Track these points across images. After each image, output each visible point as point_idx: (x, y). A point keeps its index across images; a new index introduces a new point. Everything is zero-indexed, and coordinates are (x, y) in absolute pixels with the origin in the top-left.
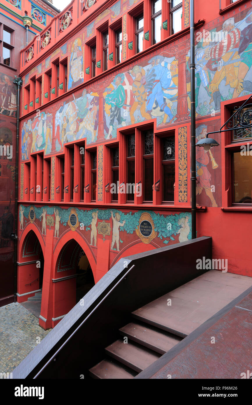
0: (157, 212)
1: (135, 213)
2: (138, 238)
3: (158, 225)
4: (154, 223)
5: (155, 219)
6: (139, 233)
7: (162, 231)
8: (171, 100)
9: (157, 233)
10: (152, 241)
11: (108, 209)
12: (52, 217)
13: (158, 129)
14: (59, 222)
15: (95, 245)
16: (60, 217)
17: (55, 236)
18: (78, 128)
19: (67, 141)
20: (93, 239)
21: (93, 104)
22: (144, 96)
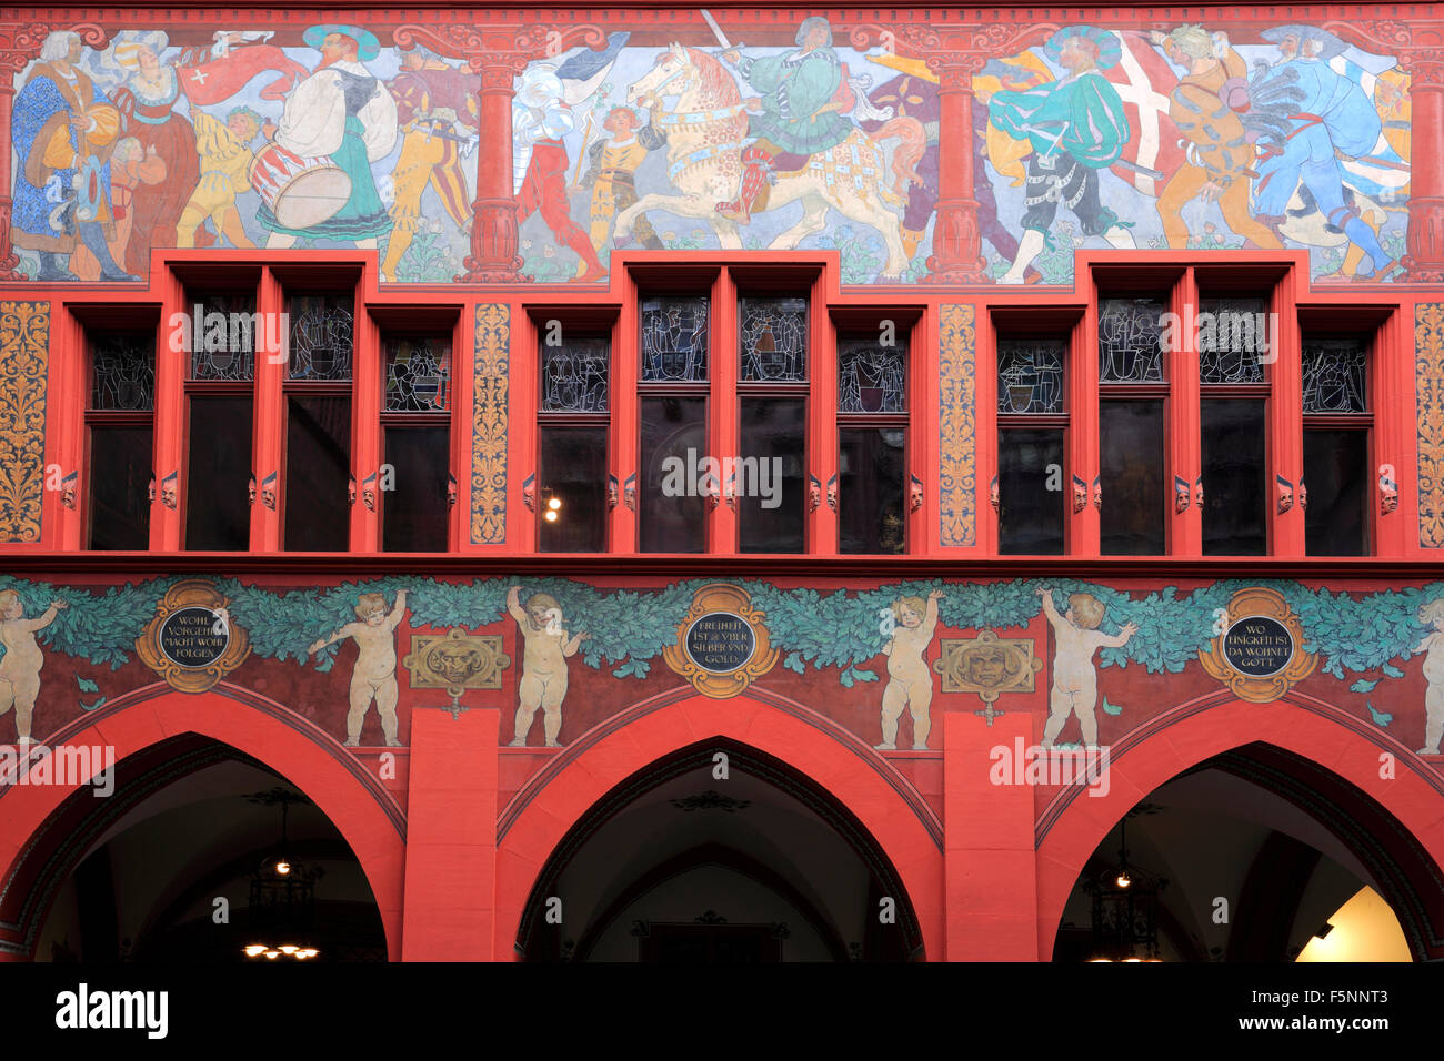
1: (1198, 593)
2: (1219, 685)
3: (1322, 630)
4: (1303, 624)
5: (1305, 608)
6: (1218, 665)
7: (1341, 651)
9: (1316, 657)
10: (1294, 688)
11: (1019, 580)
12: (477, 640)
13: (1315, 290)
14: (566, 659)
15: (920, 745)
16: (572, 635)
17: (519, 741)
18: (754, 197)
19: (655, 242)
20: (906, 722)
21: (895, 105)
22: (1238, 156)
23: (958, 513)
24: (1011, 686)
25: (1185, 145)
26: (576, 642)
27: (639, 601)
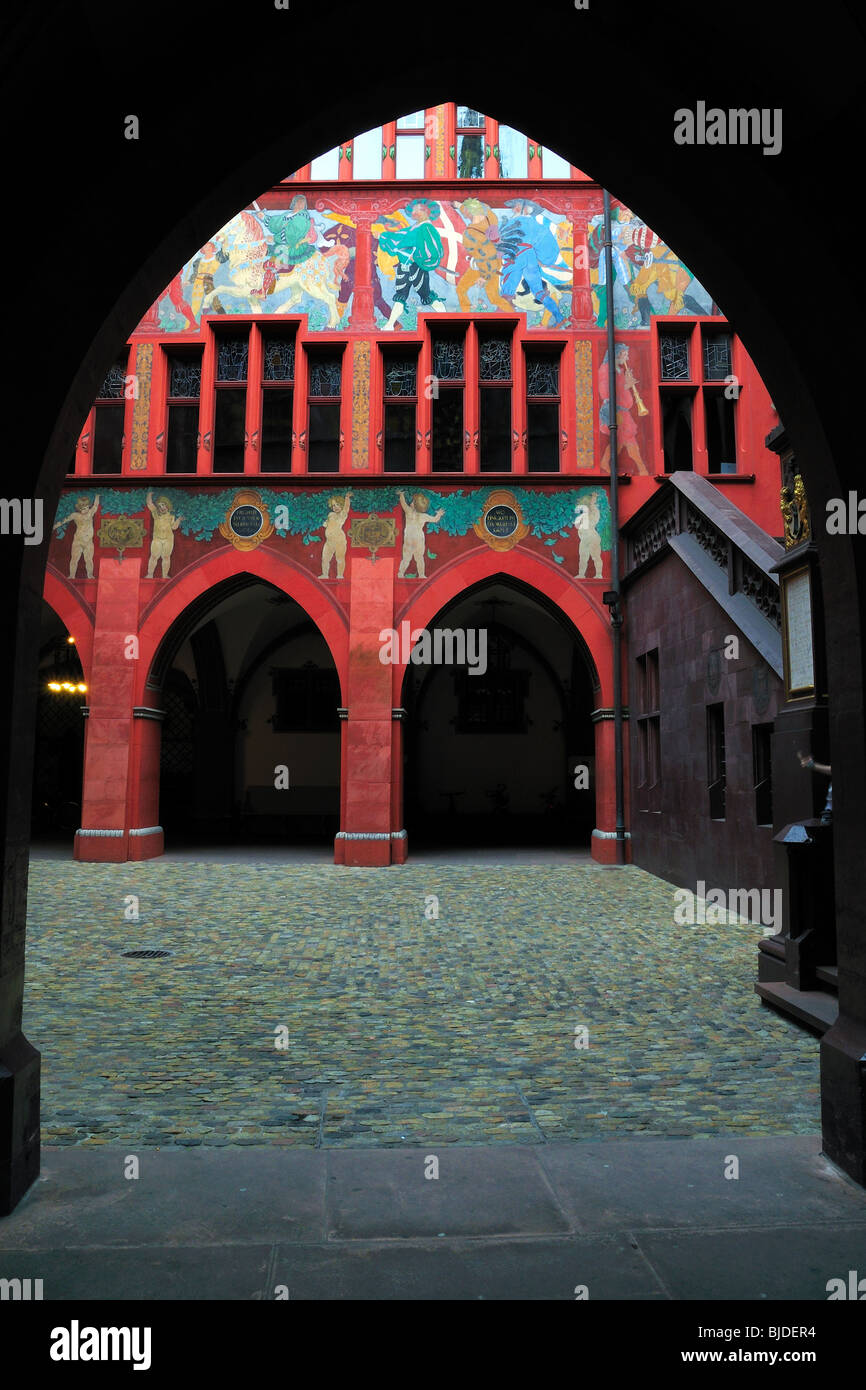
0: (530, 487)
1: (473, 493)
2: (482, 542)
3: (531, 512)
4: (522, 509)
5: (523, 500)
6: (482, 531)
7: (540, 523)
8: (560, 288)
9: (528, 527)
10: (518, 544)
11: (389, 487)
12: (132, 521)
13: (530, 333)
14: (173, 531)
15: (340, 576)
16: (177, 517)
17: (150, 576)
18: (270, 285)
19: (221, 310)
20: (333, 563)
21: (335, 239)
22: (494, 264)
23: (360, 451)
24: (384, 544)
25: (470, 259)
26: (178, 521)
27: (209, 499)
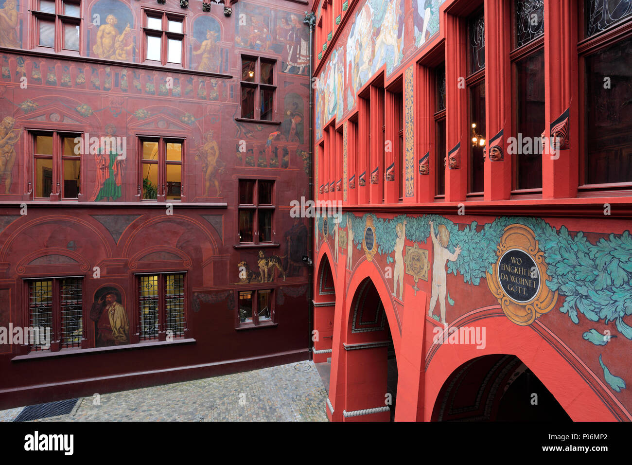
0: (559, 223)
1: (487, 227)
2: (494, 301)
3: (562, 269)
4: (547, 261)
5: (549, 246)
6: (495, 285)
7: (577, 293)
9: (556, 295)
10: (539, 319)
11: (424, 216)
14: (352, 241)
15: (401, 298)
16: (353, 232)
17: (348, 268)
18: (374, 51)
19: (361, 85)
20: (398, 284)
23: (409, 179)
24: (422, 276)
26: (353, 235)
27: (360, 221)
